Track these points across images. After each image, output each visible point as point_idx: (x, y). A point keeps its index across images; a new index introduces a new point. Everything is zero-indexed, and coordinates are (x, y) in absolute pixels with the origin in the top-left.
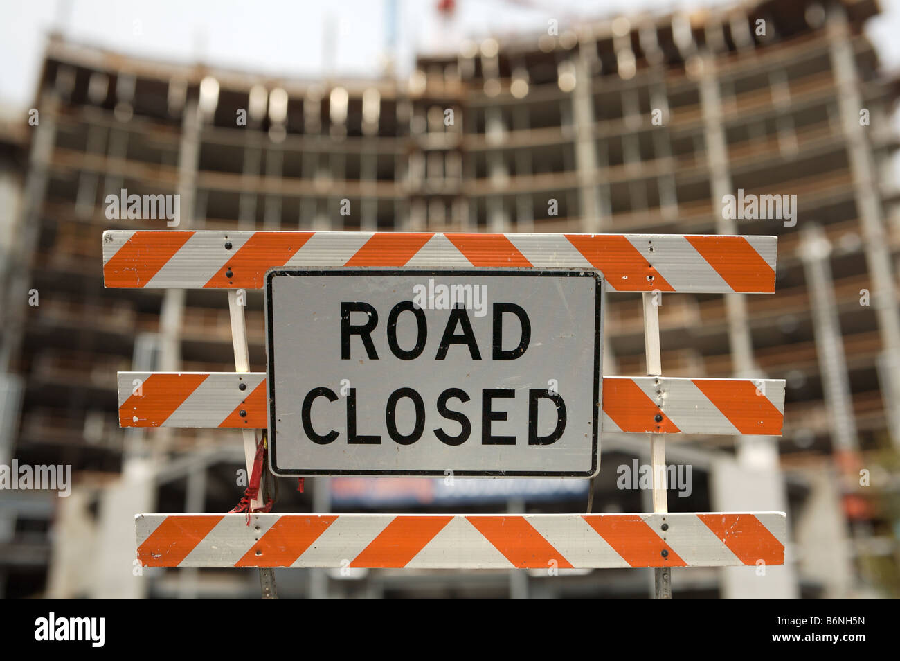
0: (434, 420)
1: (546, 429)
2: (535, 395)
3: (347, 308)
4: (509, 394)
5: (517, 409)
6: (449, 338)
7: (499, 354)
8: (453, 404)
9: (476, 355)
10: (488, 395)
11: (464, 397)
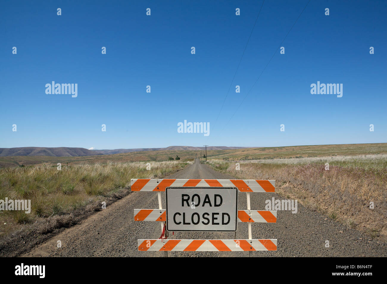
0: (202, 219)
1: (226, 221)
2: (223, 214)
3: (183, 195)
4: (218, 214)
5: (220, 217)
6: (205, 202)
7: (216, 205)
8: (206, 216)
9: (211, 206)
10: (213, 214)
11: (208, 214)
